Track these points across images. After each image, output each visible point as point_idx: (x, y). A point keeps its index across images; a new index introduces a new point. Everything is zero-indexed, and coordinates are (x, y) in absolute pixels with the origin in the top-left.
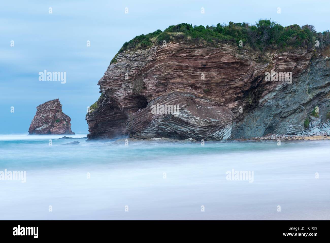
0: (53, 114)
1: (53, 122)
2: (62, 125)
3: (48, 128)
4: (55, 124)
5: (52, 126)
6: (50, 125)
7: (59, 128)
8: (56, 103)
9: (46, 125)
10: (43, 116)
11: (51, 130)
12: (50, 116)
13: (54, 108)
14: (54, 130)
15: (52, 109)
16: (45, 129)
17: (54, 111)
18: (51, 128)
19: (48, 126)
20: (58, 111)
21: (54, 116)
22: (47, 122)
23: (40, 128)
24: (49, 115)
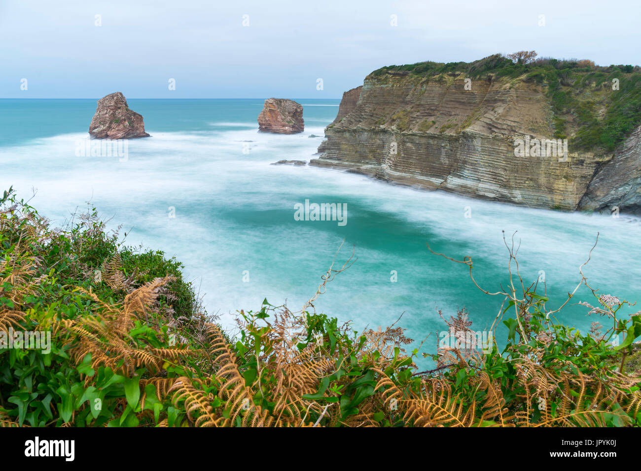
0: (112, 112)
1: (111, 123)
2: (121, 126)
3: (105, 130)
4: (113, 125)
5: (109, 128)
6: (108, 127)
7: (117, 130)
8: (115, 98)
9: (102, 126)
10: (99, 115)
11: (109, 133)
12: (107, 115)
13: (113, 104)
14: (112, 133)
15: (110, 105)
16: (101, 131)
17: (112, 108)
18: (109, 131)
19: (105, 128)
20: (119, 108)
21: (114, 114)
22: (104, 123)
23: (96, 130)
24: (106, 113)
